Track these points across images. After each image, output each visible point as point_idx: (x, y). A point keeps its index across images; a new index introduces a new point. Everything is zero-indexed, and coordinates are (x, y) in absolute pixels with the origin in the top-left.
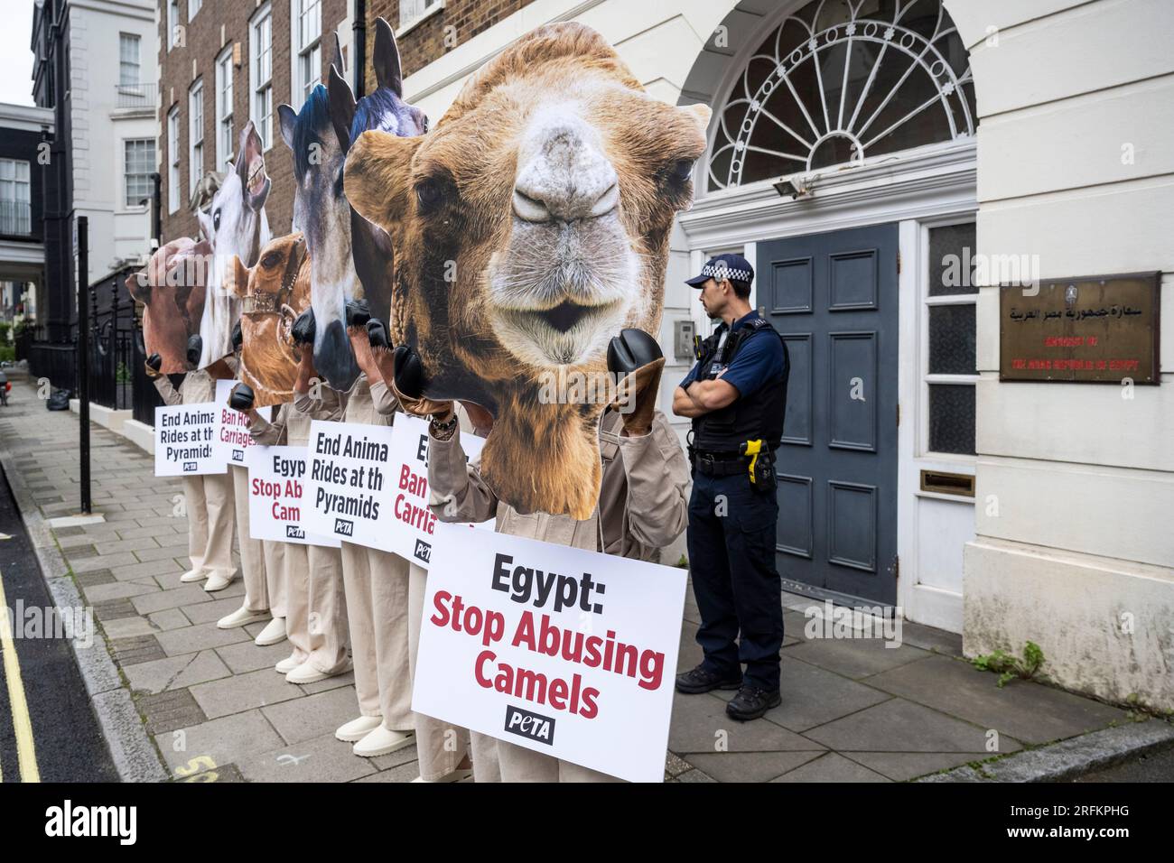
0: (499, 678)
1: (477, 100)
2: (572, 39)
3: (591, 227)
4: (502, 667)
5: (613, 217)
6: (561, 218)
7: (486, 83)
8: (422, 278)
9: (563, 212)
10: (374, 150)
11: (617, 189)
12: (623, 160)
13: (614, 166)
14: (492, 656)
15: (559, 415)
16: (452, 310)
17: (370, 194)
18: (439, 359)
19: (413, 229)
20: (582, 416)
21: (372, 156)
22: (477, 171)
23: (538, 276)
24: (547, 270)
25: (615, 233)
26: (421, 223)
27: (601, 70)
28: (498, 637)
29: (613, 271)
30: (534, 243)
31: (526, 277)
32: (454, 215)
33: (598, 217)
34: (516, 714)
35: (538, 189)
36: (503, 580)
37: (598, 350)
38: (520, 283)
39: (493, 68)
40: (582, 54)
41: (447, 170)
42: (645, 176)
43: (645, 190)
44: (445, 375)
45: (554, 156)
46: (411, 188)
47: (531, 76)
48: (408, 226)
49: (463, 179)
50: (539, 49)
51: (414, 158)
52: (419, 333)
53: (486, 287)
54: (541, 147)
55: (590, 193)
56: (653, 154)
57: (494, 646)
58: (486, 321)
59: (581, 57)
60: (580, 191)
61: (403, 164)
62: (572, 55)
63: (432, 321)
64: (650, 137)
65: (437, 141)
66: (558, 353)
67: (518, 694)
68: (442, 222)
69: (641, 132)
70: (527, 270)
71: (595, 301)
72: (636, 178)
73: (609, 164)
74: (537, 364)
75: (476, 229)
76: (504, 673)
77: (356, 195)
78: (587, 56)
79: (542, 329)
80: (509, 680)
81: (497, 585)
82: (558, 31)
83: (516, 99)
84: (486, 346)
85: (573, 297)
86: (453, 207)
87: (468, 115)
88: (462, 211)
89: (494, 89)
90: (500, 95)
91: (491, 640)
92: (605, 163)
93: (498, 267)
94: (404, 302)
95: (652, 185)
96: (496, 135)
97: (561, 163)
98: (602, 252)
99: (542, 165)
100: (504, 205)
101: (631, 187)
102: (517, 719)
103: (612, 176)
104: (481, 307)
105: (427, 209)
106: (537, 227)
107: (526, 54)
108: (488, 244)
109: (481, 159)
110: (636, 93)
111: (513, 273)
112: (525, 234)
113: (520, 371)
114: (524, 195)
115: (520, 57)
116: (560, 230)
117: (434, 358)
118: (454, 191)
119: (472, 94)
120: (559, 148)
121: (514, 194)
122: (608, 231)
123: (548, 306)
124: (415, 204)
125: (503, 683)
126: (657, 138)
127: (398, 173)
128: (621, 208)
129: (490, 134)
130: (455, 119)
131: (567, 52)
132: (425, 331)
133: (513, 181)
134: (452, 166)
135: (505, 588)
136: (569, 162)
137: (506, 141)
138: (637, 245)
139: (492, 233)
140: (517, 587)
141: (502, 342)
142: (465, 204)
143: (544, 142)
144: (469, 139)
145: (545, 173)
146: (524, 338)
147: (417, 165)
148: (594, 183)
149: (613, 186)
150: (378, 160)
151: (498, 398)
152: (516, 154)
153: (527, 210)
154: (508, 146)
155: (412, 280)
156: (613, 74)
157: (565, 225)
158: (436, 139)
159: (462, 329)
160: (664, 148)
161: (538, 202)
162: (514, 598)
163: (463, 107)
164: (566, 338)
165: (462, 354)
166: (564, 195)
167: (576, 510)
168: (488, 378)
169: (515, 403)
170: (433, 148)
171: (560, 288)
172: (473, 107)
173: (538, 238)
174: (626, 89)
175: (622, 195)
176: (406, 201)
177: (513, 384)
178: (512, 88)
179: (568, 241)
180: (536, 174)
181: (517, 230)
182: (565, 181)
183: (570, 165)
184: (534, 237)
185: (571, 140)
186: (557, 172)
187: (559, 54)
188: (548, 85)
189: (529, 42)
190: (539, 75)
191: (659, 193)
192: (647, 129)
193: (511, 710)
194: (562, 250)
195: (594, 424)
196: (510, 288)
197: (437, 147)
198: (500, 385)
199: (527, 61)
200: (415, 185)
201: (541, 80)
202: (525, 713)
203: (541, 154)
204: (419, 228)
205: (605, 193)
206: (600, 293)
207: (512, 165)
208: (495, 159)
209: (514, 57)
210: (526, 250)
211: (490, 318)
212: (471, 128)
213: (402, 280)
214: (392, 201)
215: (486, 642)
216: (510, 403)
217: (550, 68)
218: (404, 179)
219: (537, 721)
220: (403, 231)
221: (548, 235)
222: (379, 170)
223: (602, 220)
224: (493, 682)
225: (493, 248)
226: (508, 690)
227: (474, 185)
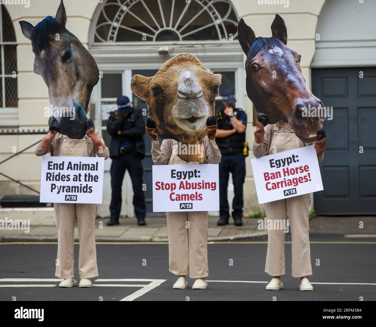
0: (177, 198)
1: (166, 70)
2: (189, 57)
3: (197, 100)
4: (177, 195)
5: (202, 98)
6: (190, 98)
7: (168, 66)
8: (155, 111)
9: (190, 96)
10: (139, 80)
11: (202, 92)
12: (203, 85)
13: (201, 87)
14: (174, 193)
15: (194, 141)
16: (165, 119)
17: (139, 91)
18: (163, 130)
19: (152, 99)
20: (199, 141)
21: (138, 81)
22: (168, 86)
23: (185, 111)
24: (187, 109)
25: (203, 101)
26: (154, 98)
27: (196, 65)
28: (175, 188)
29: (203, 109)
30: (184, 103)
31: (182, 111)
32: (163, 96)
33: (198, 98)
34: (182, 205)
35: (184, 91)
36: (174, 175)
37: (201, 127)
38: (181, 112)
39: (170, 62)
40: (192, 61)
41: (160, 86)
42: (208, 89)
43: (209, 92)
44: (165, 134)
45: (187, 84)
46: (150, 89)
47: (180, 65)
48: (151, 99)
49: (164, 88)
50: (181, 59)
51: (150, 82)
52: (157, 124)
53: (173, 113)
54: (183, 82)
55: (196, 92)
56: (210, 84)
57: (174, 191)
58: (174, 121)
59: (191, 62)
60: (194, 92)
61: (148, 84)
62: (189, 61)
63: (160, 121)
64: (209, 81)
65: (156, 79)
66: (192, 128)
67: (182, 200)
68: (160, 98)
69: (206, 80)
70: (182, 109)
71: (199, 116)
72: (206, 89)
73: (200, 86)
74: (187, 130)
75: (169, 100)
76: (178, 196)
77: (135, 91)
78: (193, 62)
79: (188, 123)
80: (179, 198)
81: (172, 177)
82: (185, 55)
83: (176, 70)
84: (175, 127)
85: (194, 115)
86: (162, 95)
87: (164, 73)
88: (165, 95)
89: (170, 67)
90: (172, 69)
91: (173, 190)
92: (199, 86)
93: (175, 109)
94: (152, 117)
95: (210, 91)
96: (172, 78)
97: (189, 85)
98: (200, 105)
99: (184, 86)
100: (175, 94)
101: (205, 91)
102: (183, 206)
103: (201, 89)
104: (172, 118)
105: (155, 95)
106: (184, 100)
107: (178, 60)
108: (172, 103)
109: (168, 83)
110: (205, 71)
111: (179, 110)
112: (181, 101)
113: (183, 132)
114: (180, 92)
115: (176, 60)
116: (190, 101)
117: (162, 130)
118: (162, 91)
119: (164, 68)
120: (188, 82)
121: (178, 92)
122: (201, 101)
123: (188, 117)
124: (152, 93)
125: (178, 199)
126: (210, 81)
127: (147, 86)
128: (203, 96)
129: (170, 78)
130: (161, 74)
131: (188, 60)
132: (158, 123)
133: (177, 89)
134: (161, 85)
135: (175, 177)
136: (190, 85)
137: (174, 80)
138: (207, 104)
139: (173, 101)
140: (178, 176)
141: (178, 126)
142: (165, 94)
143: (184, 80)
144: (165, 79)
145: (185, 87)
146: (184, 125)
147: (151, 84)
148: (197, 90)
149: (201, 91)
150: (140, 82)
151: (179, 138)
152: (177, 83)
153: (181, 96)
154: (175, 81)
155: (153, 112)
156: (199, 66)
157: (191, 99)
158: (156, 78)
159: (168, 123)
160: (212, 83)
161: (184, 94)
162: (178, 179)
163: (163, 71)
164: (193, 124)
165: (169, 129)
166: (190, 93)
167: (200, 160)
168: (175, 134)
169: (183, 139)
170: (155, 80)
171: (191, 113)
172: (165, 71)
173: (185, 102)
174: (203, 70)
175: (203, 93)
176: (149, 93)
177: (182, 135)
178: (175, 67)
179: (192, 103)
180: (182, 87)
181: (179, 100)
182: (190, 89)
183: (191, 86)
184: (184, 102)
185: (191, 80)
186: (188, 87)
187: (186, 60)
188: (184, 67)
189: (178, 57)
190: (182, 65)
191: (212, 93)
192: (208, 79)
193: (181, 204)
194: (191, 105)
195: (202, 142)
196: (179, 113)
197: (157, 80)
198: (179, 135)
199: (178, 61)
200: (151, 89)
201: (182, 66)
202: (184, 204)
203: (184, 83)
204: (154, 99)
205: (200, 92)
206: (200, 114)
207: (177, 85)
208: (172, 84)
209: (175, 60)
210: (182, 105)
211: (174, 120)
212: (165, 76)
213: (150, 112)
214: (145, 93)
215: (172, 191)
216: (182, 139)
217: (184, 64)
218: (148, 87)
219: (188, 205)
220: (149, 100)
221: (187, 101)
222: (141, 85)
223: (199, 99)
224: (175, 199)
225: (174, 104)
226: (179, 200)
227: (167, 89)
